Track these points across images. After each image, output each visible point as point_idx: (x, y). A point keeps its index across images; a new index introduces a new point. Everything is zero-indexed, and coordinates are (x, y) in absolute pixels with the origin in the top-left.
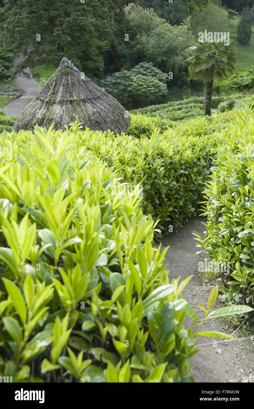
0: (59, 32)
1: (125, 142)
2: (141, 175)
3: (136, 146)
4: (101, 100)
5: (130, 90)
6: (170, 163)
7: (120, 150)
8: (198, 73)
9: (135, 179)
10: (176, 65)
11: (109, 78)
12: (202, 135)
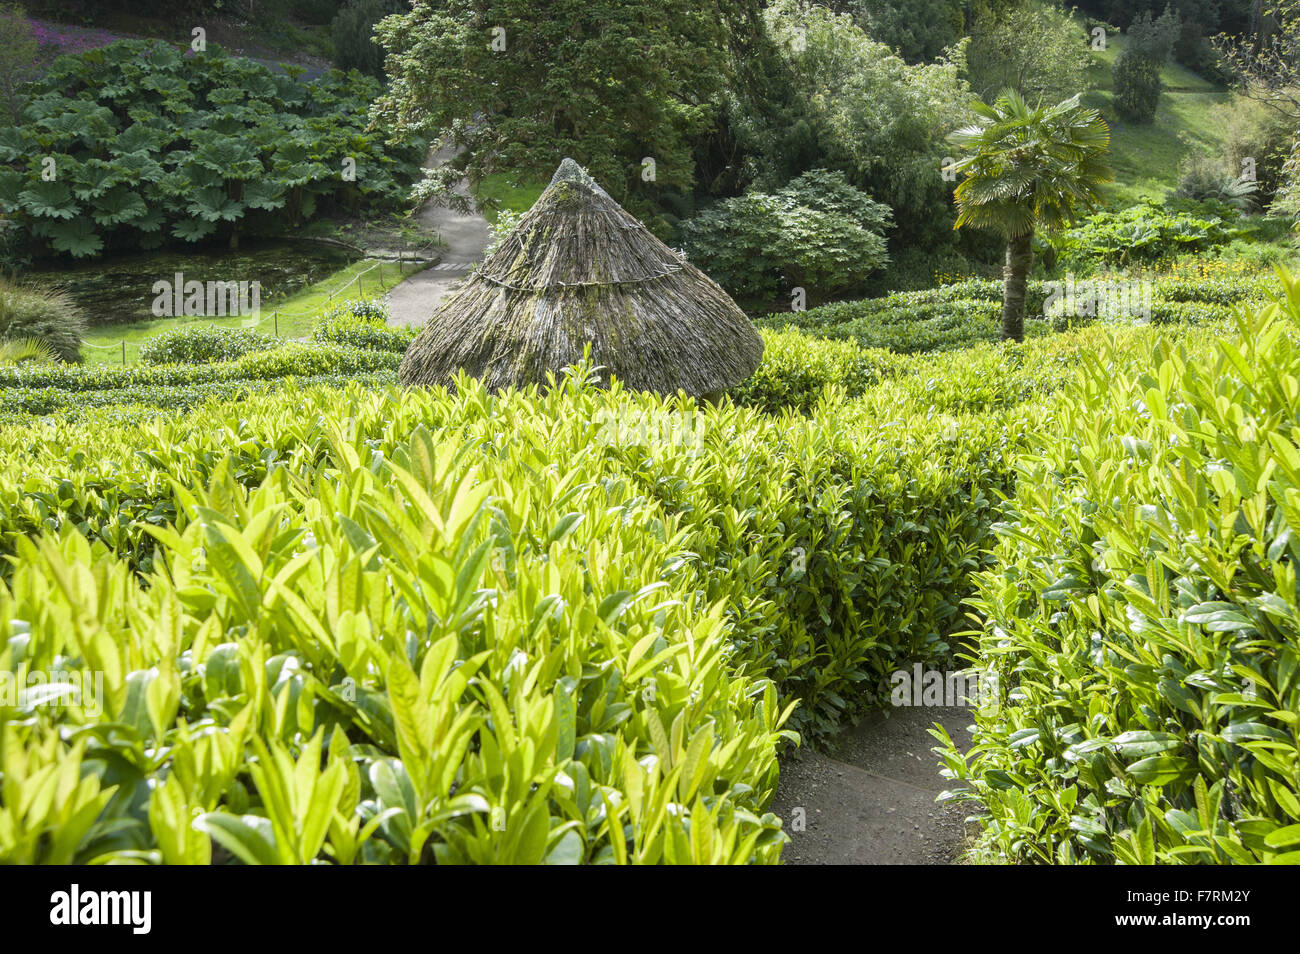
0: (563, 81)
1: (733, 429)
2: (777, 534)
3: (766, 440)
4: (674, 287)
5: (772, 253)
6: (872, 496)
7: (711, 453)
8: (983, 207)
9: (756, 548)
10: (921, 183)
11: (707, 216)
12: (987, 408)
